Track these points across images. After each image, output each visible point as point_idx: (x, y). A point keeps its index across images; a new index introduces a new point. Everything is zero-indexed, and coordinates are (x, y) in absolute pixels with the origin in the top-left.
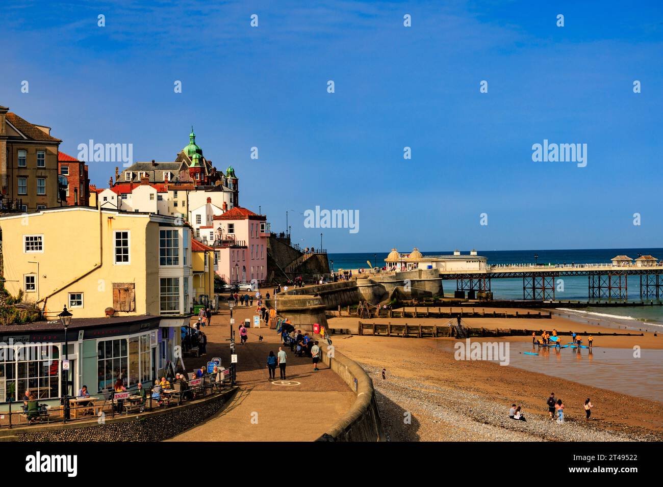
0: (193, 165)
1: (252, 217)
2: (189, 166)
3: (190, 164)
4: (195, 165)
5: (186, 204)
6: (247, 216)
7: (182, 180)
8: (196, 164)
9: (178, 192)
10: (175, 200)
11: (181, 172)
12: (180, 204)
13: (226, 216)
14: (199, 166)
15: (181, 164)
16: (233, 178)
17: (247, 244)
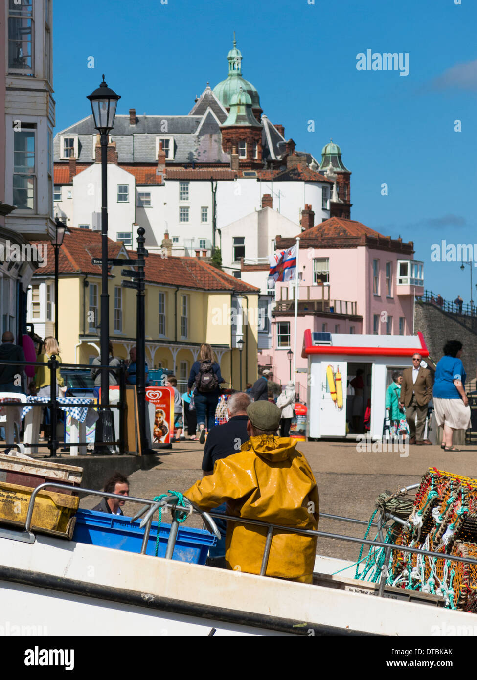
0: (231, 121)
1: (376, 243)
2: (222, 123)
3: (223, 118)
4: (237, 121)
5: (210, 214)
6: (363, 240)
7: (203, 159)
8: (239, 118)
9: (192, 185)
10: (184, 203)
11: (202, 138)
12: (195, 214)
13: (310, 239)
14: (247, 124)
15: (204, 118)
16: (339, 170)
17: (362, 311)
